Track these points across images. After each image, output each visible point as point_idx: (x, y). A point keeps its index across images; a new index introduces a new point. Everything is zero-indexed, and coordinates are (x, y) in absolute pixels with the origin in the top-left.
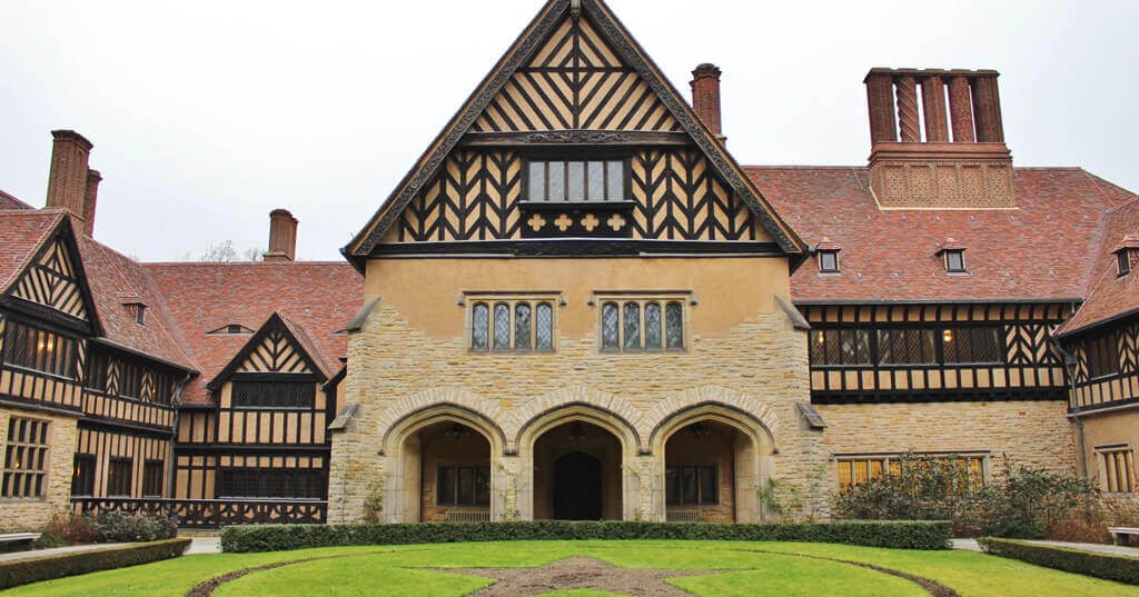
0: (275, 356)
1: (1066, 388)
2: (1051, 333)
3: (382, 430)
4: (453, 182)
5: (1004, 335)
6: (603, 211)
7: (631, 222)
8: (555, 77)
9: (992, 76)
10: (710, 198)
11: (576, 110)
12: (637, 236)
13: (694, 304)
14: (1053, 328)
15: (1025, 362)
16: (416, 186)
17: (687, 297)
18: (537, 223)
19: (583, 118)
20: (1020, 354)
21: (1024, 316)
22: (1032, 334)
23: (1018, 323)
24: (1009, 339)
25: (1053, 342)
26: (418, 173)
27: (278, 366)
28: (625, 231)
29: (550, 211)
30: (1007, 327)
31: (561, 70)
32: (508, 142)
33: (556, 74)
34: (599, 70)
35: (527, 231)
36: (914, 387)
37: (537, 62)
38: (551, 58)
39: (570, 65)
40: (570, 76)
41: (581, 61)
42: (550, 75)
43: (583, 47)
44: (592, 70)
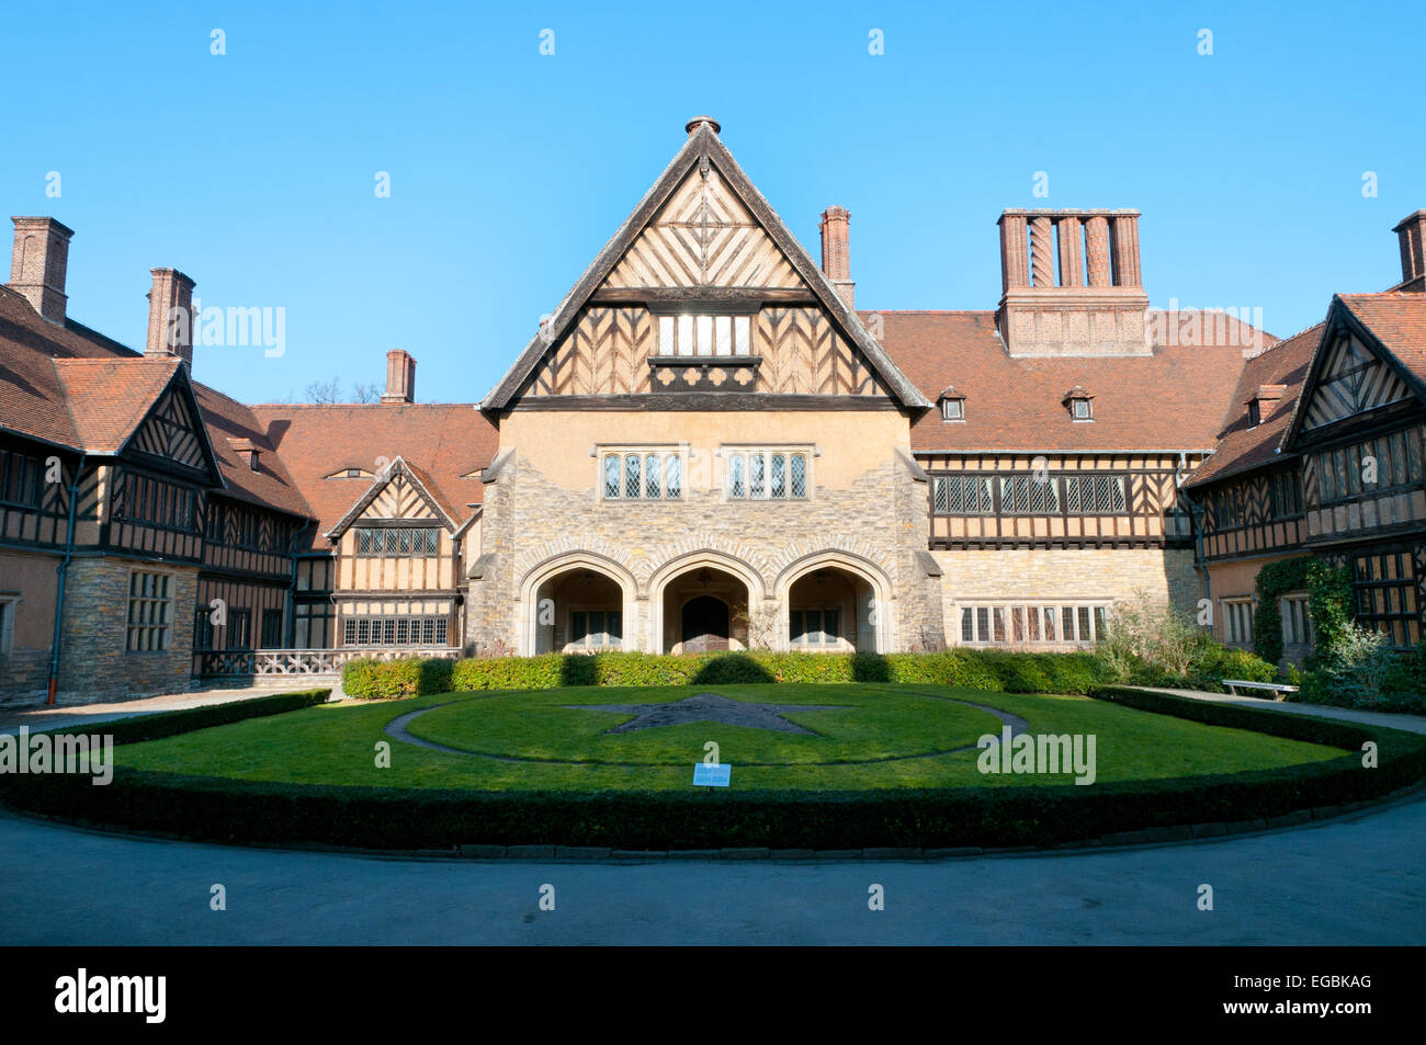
0: (399, 503)
1: (1194, 537)
2: (1179, 483)
3: (517, 578)
4: (585, 337)
5: (1129, 484)
6: (732, 365)
7: (758, 376)
8: (683, 232)
9: (1132, 219)
10: (835, 352)
11: (704, 266)
12: (762, 389)
13: (817, 456)
15: (1150, 511)
17: (811, 448)
18: (666, 376)
19: (711, 274)
20: (1146, 503)
21: (1151, 466)
22: (1159, 483)
23: (1145, 473)
24: (1135, 489)
25: (1182, 493)
28: (751, 386)
29: (679, 365)
30: (1133, 476)
31: (689, 225)
32: (637, 298)
33: (684, 229)
34: (727, 225)
35: (657, 385)
37: (666, 217)
38: (680, 212)
39: (699, 220)
40: (698, 231)
41: (708, 216)
42: (679, 230)
43: (712, 202)
44: (720, 225)
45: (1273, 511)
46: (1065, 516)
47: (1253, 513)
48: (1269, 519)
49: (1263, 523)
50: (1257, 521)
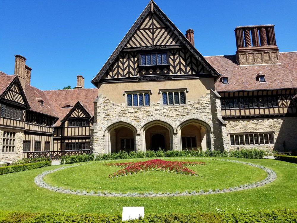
2: (292, 98)
3: (104, 129)
4: (121, 62)
5: (277, 99)
6: (162, 67)
7: (169, 70)
9: (272, 27)
10: (191, 62)
11: (153, 40)
12: (171, 74)
13: (187, 92)
15: (284, 106)
16: (110, 63)
17: (185, 90)
18: (144, 71)
19: (155, 42)
20: (283, 104)
21: (283, 93)
22: (286, 98)
23: (282, 95)
26: (111, 59)
28: (168, 73)
29: (147, 68)
30: (278, 96)
31: (149, 29)
32: (135, 50)
34: (159, 28)
35: (141, 74)
37: (142, 27)
38: (146, 25)
39: (151, 27)
40: (151, 30)
41: (154, 26)
42: (146, 30)
43: (155, 22)
44: (157, 28)
46: (259, 109)
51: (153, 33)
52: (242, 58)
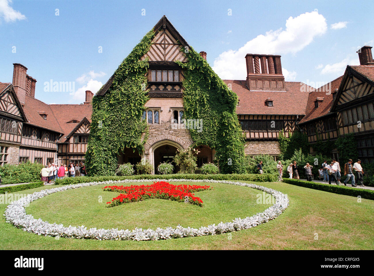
0: (85, 129)
2: (296, 123)
5: (284, 123)
7: (181, 88)
8: (158, 46)
9: (279, 57)
11: (165, 56)
12: (183, 92)
14: (297, 122)
15: (290, 131)
18: (154, 87)
19: (167, 58)
20: (288, 129)
21: (289, 119)
22: (292, 124)
23: (288, 121)
24: (285, 125)
25: (297, 126)
27: (86, 131)
28: (179, 90)
29: (157, 84)
30: (285, 121)
33: (159, 45)
35: (151, 90)
36: (260, 137)
37: (153, 41)
38: (157, 40)
39: (163, 42)
40: (163, 46)
41: (166, 41)
42: (157, 45)
43: (167, 38)
44: (169, 44)
45: (325, 129)
47: (319, 130)
48: (324, 131)
49: (322, 133)
50: (320, 132)
51: (165, 49)
52: (252, 83)
